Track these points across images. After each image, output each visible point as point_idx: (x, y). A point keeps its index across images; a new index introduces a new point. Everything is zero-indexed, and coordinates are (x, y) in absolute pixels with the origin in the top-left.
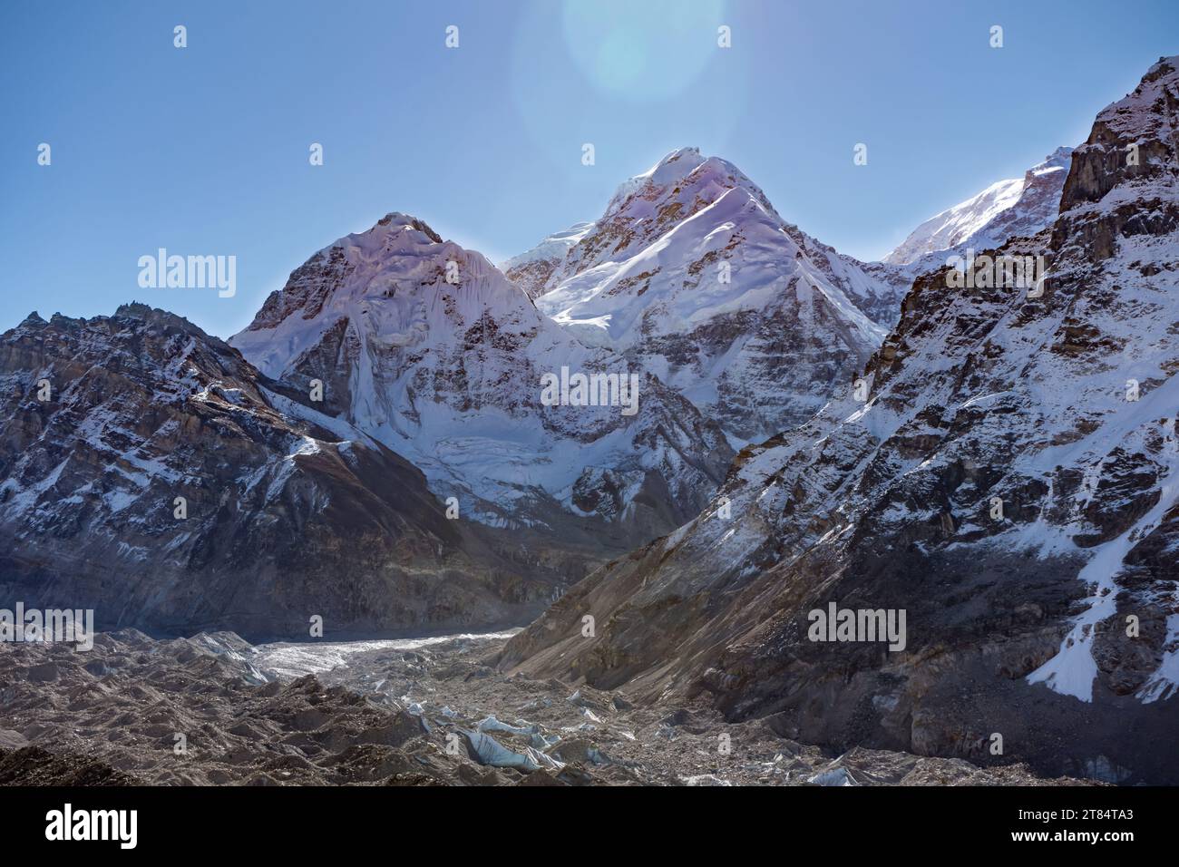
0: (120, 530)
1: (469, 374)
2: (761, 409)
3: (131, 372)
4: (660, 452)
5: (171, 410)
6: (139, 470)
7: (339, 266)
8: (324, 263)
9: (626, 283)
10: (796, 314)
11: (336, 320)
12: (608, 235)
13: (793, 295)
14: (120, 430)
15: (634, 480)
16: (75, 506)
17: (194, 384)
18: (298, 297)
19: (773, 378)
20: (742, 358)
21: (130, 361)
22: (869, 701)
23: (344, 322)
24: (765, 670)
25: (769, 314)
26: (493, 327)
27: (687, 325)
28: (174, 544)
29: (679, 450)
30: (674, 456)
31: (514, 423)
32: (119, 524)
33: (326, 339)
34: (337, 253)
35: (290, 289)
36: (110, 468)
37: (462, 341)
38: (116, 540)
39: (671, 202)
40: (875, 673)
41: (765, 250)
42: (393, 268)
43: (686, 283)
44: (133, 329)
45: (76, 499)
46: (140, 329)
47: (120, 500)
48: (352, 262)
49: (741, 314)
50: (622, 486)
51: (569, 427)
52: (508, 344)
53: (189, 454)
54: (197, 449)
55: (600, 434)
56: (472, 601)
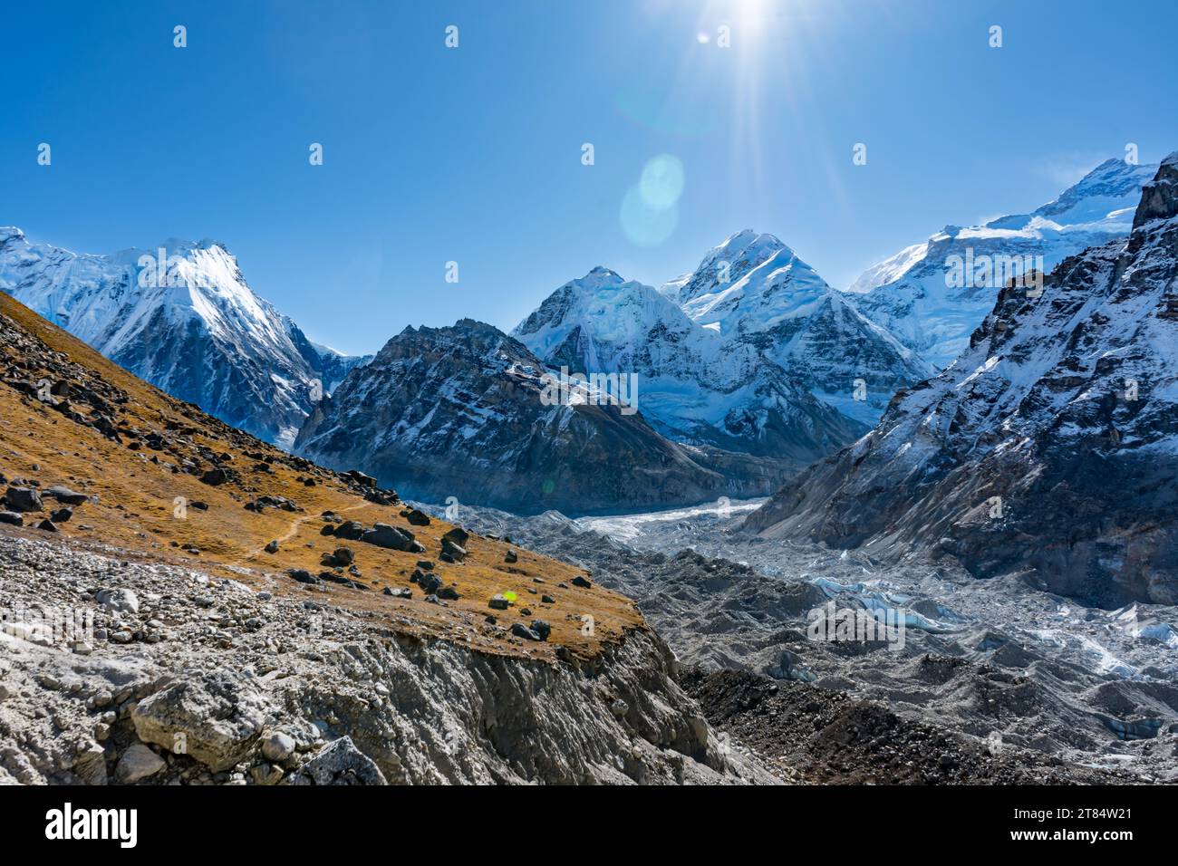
0: (471, 450)
1: (652, 356)
2: (815, 373)
3: (466, 357)
4: (774, 398)
5: (493, 379)
6: (477, 414)
7: (569, 297)
8: (561, 296)
9: (724, 305)
10: (832, 318)
11: (573, 327)
12: (704, 279)
13: (830, 307)
14: (465, 392)
15: (761, 415)
16: (442, 437)
17: (506, 364)
18: (547, 315)
19: (821, 356)
20: (800, 344)
21: (466, 352)
22: (1095, 562)
23: (578, 329)
24: (995, 540)
25: (815, 319)
26: (664, 329)
27: (765, 327)
28: (505, 457)
29: (784, 396)
30: (782, 400)
31: (681, 384)
32: (469, 445)
33: (570, 338)
34: (568, 290)
35: (542, 310)
36: (461, 413)
37: (646, 337)
38: (469, 456)
39: (741, 259)
40: (1093, 543)
41: (807, 283)
42: (603, 297)
43: (762, 303)
44: (466, 334)
45: (442, 432)
46: (470, 333)
47: (469, 432)
48: (577, 295)
49: (797, 320)
50: (755, 418)
51: (715, 385)
52: (674, 339)
53: (508, 405)
54: (513, 401)
55: (734, 389)
56: (685, 489)
